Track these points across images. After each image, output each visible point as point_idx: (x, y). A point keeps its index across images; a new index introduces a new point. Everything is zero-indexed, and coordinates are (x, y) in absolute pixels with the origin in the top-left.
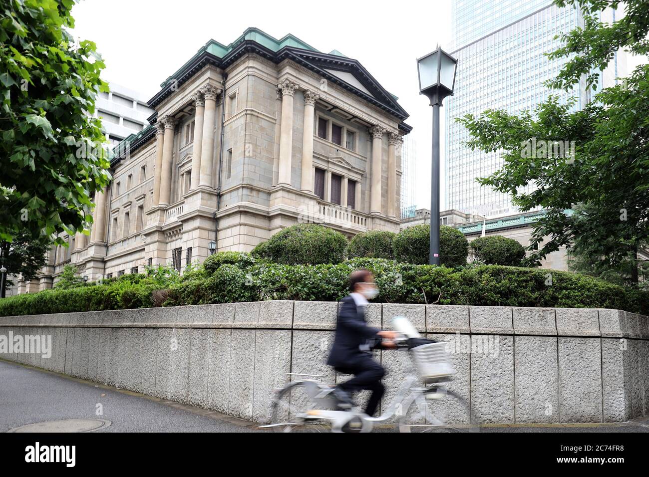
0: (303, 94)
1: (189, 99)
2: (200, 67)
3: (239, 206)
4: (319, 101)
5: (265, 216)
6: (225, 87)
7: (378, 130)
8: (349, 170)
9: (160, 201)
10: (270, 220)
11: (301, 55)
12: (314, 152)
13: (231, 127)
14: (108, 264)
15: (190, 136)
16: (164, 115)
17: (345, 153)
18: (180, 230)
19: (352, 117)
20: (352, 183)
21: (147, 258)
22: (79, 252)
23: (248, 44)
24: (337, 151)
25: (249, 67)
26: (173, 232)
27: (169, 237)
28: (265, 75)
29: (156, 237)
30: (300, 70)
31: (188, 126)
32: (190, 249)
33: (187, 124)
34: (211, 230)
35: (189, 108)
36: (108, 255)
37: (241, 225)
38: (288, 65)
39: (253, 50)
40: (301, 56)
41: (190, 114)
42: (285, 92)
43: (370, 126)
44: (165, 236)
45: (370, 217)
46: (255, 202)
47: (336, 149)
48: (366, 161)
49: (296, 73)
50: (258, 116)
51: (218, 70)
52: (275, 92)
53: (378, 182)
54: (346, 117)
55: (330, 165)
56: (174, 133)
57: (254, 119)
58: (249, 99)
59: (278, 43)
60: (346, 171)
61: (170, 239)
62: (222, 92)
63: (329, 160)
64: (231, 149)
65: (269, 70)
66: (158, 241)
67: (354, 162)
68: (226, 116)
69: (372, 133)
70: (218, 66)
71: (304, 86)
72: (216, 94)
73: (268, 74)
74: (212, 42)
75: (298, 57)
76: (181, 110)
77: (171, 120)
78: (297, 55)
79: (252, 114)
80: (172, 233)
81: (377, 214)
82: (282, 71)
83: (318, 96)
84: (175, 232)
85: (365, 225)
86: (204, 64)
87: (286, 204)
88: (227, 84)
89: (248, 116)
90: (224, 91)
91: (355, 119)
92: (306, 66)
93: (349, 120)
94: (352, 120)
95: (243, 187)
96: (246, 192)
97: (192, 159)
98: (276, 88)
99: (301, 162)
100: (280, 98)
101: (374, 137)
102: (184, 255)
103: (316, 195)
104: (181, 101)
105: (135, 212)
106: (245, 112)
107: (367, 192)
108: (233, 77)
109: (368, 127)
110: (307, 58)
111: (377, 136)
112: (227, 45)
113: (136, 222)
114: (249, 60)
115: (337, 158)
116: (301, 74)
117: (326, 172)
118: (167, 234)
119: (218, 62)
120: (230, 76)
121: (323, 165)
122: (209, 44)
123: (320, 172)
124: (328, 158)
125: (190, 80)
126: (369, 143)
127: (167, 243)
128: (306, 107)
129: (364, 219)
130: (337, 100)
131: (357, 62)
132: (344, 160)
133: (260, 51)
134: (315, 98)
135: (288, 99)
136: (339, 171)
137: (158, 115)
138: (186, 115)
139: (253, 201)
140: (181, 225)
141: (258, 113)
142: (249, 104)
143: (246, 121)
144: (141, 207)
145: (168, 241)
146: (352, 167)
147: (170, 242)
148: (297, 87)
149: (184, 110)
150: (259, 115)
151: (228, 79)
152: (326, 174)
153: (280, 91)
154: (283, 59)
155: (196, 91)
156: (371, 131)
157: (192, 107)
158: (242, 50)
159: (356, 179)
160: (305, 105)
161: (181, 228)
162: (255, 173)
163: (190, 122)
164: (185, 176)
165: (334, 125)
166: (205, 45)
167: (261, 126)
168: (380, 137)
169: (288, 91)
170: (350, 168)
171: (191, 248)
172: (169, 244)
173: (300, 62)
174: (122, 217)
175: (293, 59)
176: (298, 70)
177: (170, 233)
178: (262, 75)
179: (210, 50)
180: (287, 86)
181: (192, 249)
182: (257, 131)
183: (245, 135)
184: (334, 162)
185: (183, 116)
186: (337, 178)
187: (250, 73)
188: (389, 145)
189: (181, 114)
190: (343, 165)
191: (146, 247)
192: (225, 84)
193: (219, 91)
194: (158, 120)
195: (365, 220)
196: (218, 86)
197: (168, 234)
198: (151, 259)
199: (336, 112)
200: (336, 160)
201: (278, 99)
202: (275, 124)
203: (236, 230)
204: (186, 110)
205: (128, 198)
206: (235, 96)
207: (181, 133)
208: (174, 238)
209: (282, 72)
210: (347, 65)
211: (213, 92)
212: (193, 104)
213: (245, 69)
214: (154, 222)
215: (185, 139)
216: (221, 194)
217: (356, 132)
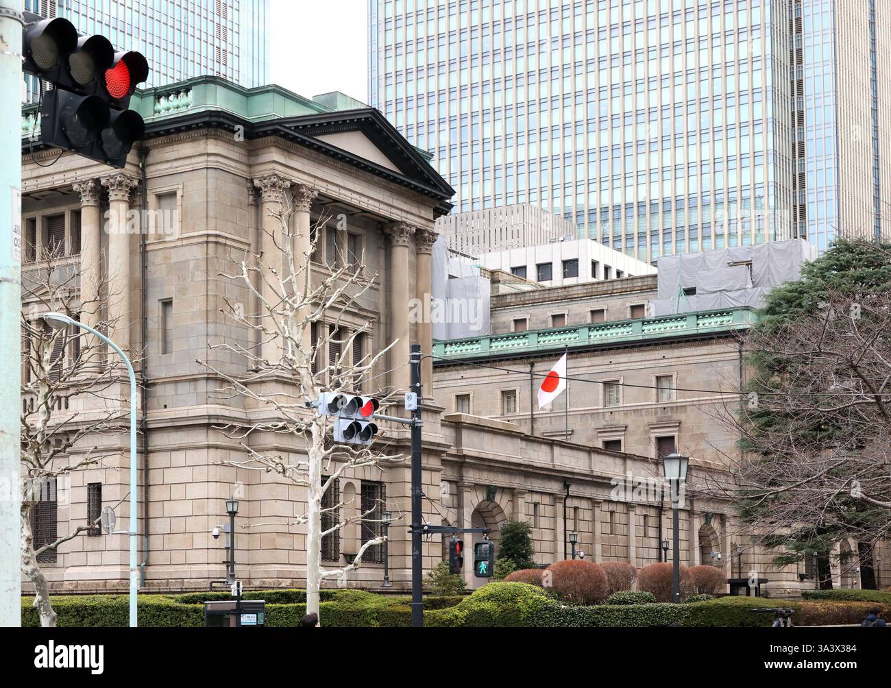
1: (58, 184)
3: (209, 416)
4: (318, 199)
6: (145, 174)
7: (402, 231)
8: (354, 314)
13: (167, 257)
15: (38, 244)
20: (360, 339)
23: (213, 116)
25: (209, 154)
28: (233, 164)
31: (30, 220)
33: (26, 216)
35: (46, 193)
37: (209, 447)
38: (273, 146)
39: (218, 126)
40: (297, 129)
41: (38, 199)
42: (269, 196)
43: (388, 222)
48: (378, 290)
49: (283, 158)
50: (225, 245)
52: (246, 190)
54: (349, 211)
55: (328, 313)
57: (221, 248)
58: (211, 214)
60: (349, 318)
62: (139, 182)
64: (171, 298)
65: (237, 152)
67: (362, 298)
69: (390, 235)
71: (298, 178)
72: (131, 188)
73: (236, 161)
75: (290, 132)
76: (27, 194)
78: (289, 128)
79: (216, 243)
82: (259, 152)
83: (317, 193)
88: (151, 169)
89: (210, 245)
90: (143, 182)
91: (363, 214)
93: (353, 214)
94: (357, 215)
95: (208, 379)
96: (212, 386)
98: (249, 185)
100: (256, 205)
101: (394, 242)
104: (33, 182)
106: (205, 240)
108: (168, 161)
111: (401, 243)
114: (208, 139)
115: (338, 296)
120: (158, 156)
126: (382, 252)
128: (297, 215)
130: (342, 191)
131: (374, 112)
132: (349, 299)
134: (312, 196)
136: (340, 320)
138: (27, 200)
141: (226, 238)
142: (212, 223)
143: (207, 254)
146: (361, 309)
148: (288, 184)
150: (228, 242)
151: (153, 161)
152: (322, 330)
153: (257, 192)
154: (266, 135)
155: (81, 175)
156: (388, 231)
158: (197, 123)
159: (365, 330)
160: (295, 213)
162: (225, 350)
163: (36, 215)
167: (230, 261)
168: (406, 244)
169: (275, 194)
170: (357, 311)
171: (99, 484)
173: (293, 139)
175: (285, 135)
176: (288, 151)
178: (229, 166)
180: (274, 185)
182: (224, 271)
183: (207, 281)
184: (334, 305)
187: (210, 165)
188: (418, 254)
190: (347, 308)
192: (145, 168)
193: (136, 183)
196: (134, 172)
200: (337, 300)
201: (251, 205)
202: (248, 251)
209: (259, 158)
211: (127, 186)
212: (59, 190)
213: (201, 155)
216: (150, 382)
217: (360, 235)
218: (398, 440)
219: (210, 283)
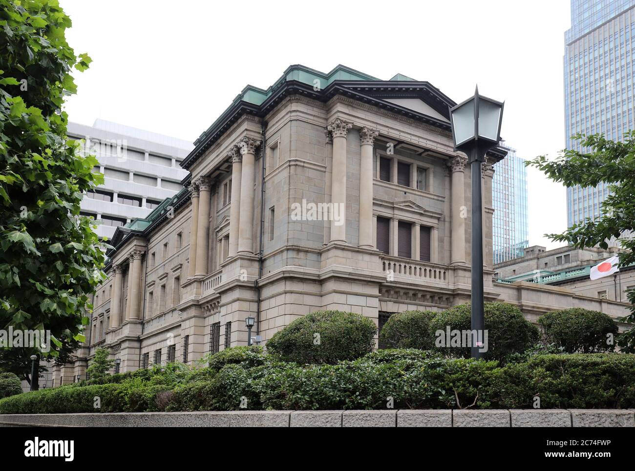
0: (359, 132)
1: (225, 156)
2: (236, 119)
3: (283, 271)
4: (380, 138)
5: (314, 281)
6: (265, 137)
7: (458, 162)
8: (421, 214)
9: (196, 272)
10: (321, 285)
11: (353, 88)
12: (374, 199)
13: (273, 182)
14: (145, 343)
15: (228, 196)
16: (198, 176)
17: (415, 194)
18: (218, 303)
19: (423, 150)
20: (426, 230)
21: (183, 336)
22: (113, 331)
23: (290, 85)
24: (405, 193)
25: (291, 112)
26: (211, 305)
27: (207, 311)
28: (312, 118)
29: (193, 312)
30: (354, 106)
31: (226, 185)
32: (229, 324)
33: (224, 182)
34: (253, 301)
35: (226, 165)
36: (144, 334)
37: (286, 293)
38: (339, 102)
39: (296, 92)
40: (355, 89)
41: (228, 172)
42: (336, 133)
43: (448, 158)
44: (203, 310)
45: (451, 269)
46: (303, 265)
47: (403, 191)
48: (444, 201)
49: (349, 110)
50: (303, 166)
51: (257, 119)
52: (324, 135)
53: (460, 225)
54: (416, 151)
55: (396, 212)
56: (211, 194)
57: (299, 169)
58: (293, 148)
59: (325, 77)
60: (417, 217)
61: (208, 313)
62: (262, 143)
63: (395, 206)
64: (274, 206)
65: (315, 111)
66: (194, 317)
67: (427, 203)
68: (267, 169)
69: (451, 166)
70: (255, 115)
71: (359, 123)
72: (255, 146)
73: (314, 116)
74: (249, 88)
75: (350, 91)
76: (217, 168)
77: (207, 181)
78: (349, 88)
79: (296, 165)
80: (209, 307)
81: (459, 264)
82: (333, 108)
83: (377, 133)
84: (213, 306)
85: (444, 279)
86: (240, 115)
87: (340, 264)
88: (268, 133)
89: (292, 167)
90: (264, 142)
91: (426, 153)
92: (361, 99)
93: (420, 154)
94: (423, 155)
95: (288, 250)
96: (291, 254)
97: (229, 223)
98: (325, 131)
99: (359, 213)
100: (330, 142)
101: (454, 171)
102: (223, 330)
103: (378, 250)
104: (217, 159)
105: (171, 283)
106: (288, 164)
107: (446, 239)
108: (274, 125)
109: (444, 160)
110: (363, 90)
111: (458, 169)
112: (266, 89)
113: (173, 295)
114: (291, 103)
115: (405, 202)
116: (355, 110)
117: (391, 221)
118: (204, 308)
119: (255, 110)
120: (270, 124)
121: (386, 213)
122: (245, 91)
123: (383, 222)
124: (393, 203)
125: (225, 135)
126: (447, 179)
127: (205, 318)
128: (362, 147)
129: (442, 271)
130: (402, 134)
131: (427, 84)
132: (414, 204)
133: (303, 91)
134: (373, 135)
135: (341, 143)
136: (407, 217)
137: (193, 177)
138: (223, 174)
139: (301, 264)
140: (219, 297)
141: (304, 162)
142: (293, 153)
143: (289, 173)
144: (178, 279)
145: (205, 316)
146: (425, 211)
147: (208, 316)
148: (350, 126)
149: (221, 168)
150: (306, 165)
151: (268, 128)
152: (391, 223)
153: (330, 133)
154: (333, 95)
155: (232, 146)
156: (449, 164)
157: (229, 164)
158: (282, 94)
159: (431, 225)
160: (361, 146)
161: (219, 300)
162: (302, 231)
163: (227, 181)
164: (223, 241)
165: (400, 164)
166: (240, 93)
167: (308, 177)
168: (461, 170)
169: (340, 132)
170: (422, 212)
171: (230, 322)
172: (207, 319)
173: (353, 96)
174: (157, 290)
175: (345, 94)
176: (352, 106)
177: (208, 307)
178: (308, 118)
179: (246, 99)
180: (338, 126)
181: (232, 324)
182: (302, 183)
183: (289, 189)
184: (402, 207)
185: (220, 175)
186: (406, 226)
187: (293, 118)
189: (218, 172)
190: (414, 210)
191: (182, 323)
192: (265, 134)
193: (258, 143)
194: (192, 182)
195: (444, 273)
196: (258, 137)
197: (206, 308)
198: (188, 336)
199: (402, 147)
200: (404, 204)
201: (328, 143)
202: (325, 172)
203: (280, 299)
204: (223, 168)
205: (164, 268)
206: (277, 146)
207: (218, 193)
208: (212, 312)
209: (331, 111)
210: (415, 89)
211: (251, 145)
212: (229, 160)
213: (287, 114)
214: (190, 296)
215: (223, 200)
216: (263, 258)
217: (429, 168)
218: (453, 290)
219: (291, 190)
